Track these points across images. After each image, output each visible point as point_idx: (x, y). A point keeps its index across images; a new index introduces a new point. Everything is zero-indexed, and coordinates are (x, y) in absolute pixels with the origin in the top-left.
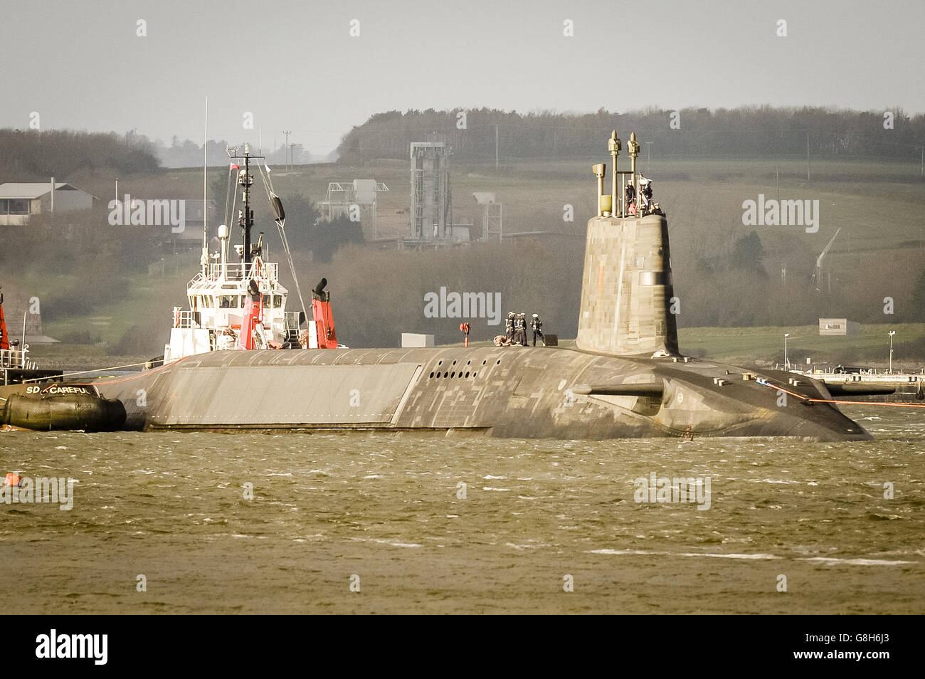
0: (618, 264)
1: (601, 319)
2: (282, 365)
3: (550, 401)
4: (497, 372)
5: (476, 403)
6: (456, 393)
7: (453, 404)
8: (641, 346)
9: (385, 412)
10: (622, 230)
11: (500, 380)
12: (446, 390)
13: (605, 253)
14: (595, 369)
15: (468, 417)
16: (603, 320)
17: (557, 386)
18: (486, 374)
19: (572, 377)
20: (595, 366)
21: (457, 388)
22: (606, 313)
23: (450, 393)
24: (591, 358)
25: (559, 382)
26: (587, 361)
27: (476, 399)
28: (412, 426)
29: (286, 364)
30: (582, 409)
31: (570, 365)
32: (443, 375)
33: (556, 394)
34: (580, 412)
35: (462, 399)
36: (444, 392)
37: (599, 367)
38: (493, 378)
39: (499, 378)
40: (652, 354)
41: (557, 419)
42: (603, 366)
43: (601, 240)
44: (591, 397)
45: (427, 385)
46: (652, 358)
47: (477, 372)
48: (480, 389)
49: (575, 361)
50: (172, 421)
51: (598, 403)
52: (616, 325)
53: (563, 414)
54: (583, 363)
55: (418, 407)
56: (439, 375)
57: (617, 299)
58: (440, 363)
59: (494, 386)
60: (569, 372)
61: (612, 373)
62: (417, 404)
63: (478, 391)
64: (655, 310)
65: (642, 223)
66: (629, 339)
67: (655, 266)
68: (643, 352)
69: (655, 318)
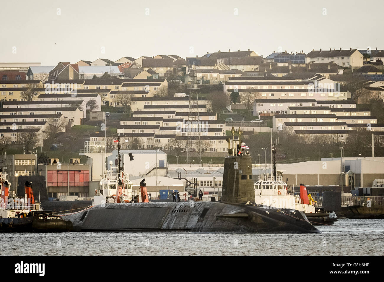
0: (234, 172)
4: (194, 210)
7: (179, 221)
8: (242, 200)
9: (157, 224)
13: (230, 169)
15: (184, 225)
16: (229, 192)
22: (230, 189)
27: (187, 219)
35: (182, 219)
40: (246, 203)
47: (187, 210)
52: (234, 193)
56: (175, 211)
57: (234, 184)
58: (176, 207)
63: (187, 217)
64: (248, 188)
65: (242, 158)
66: (238, 198)
67: (247, 173)
68: (243, 203)
69: (247, 191)
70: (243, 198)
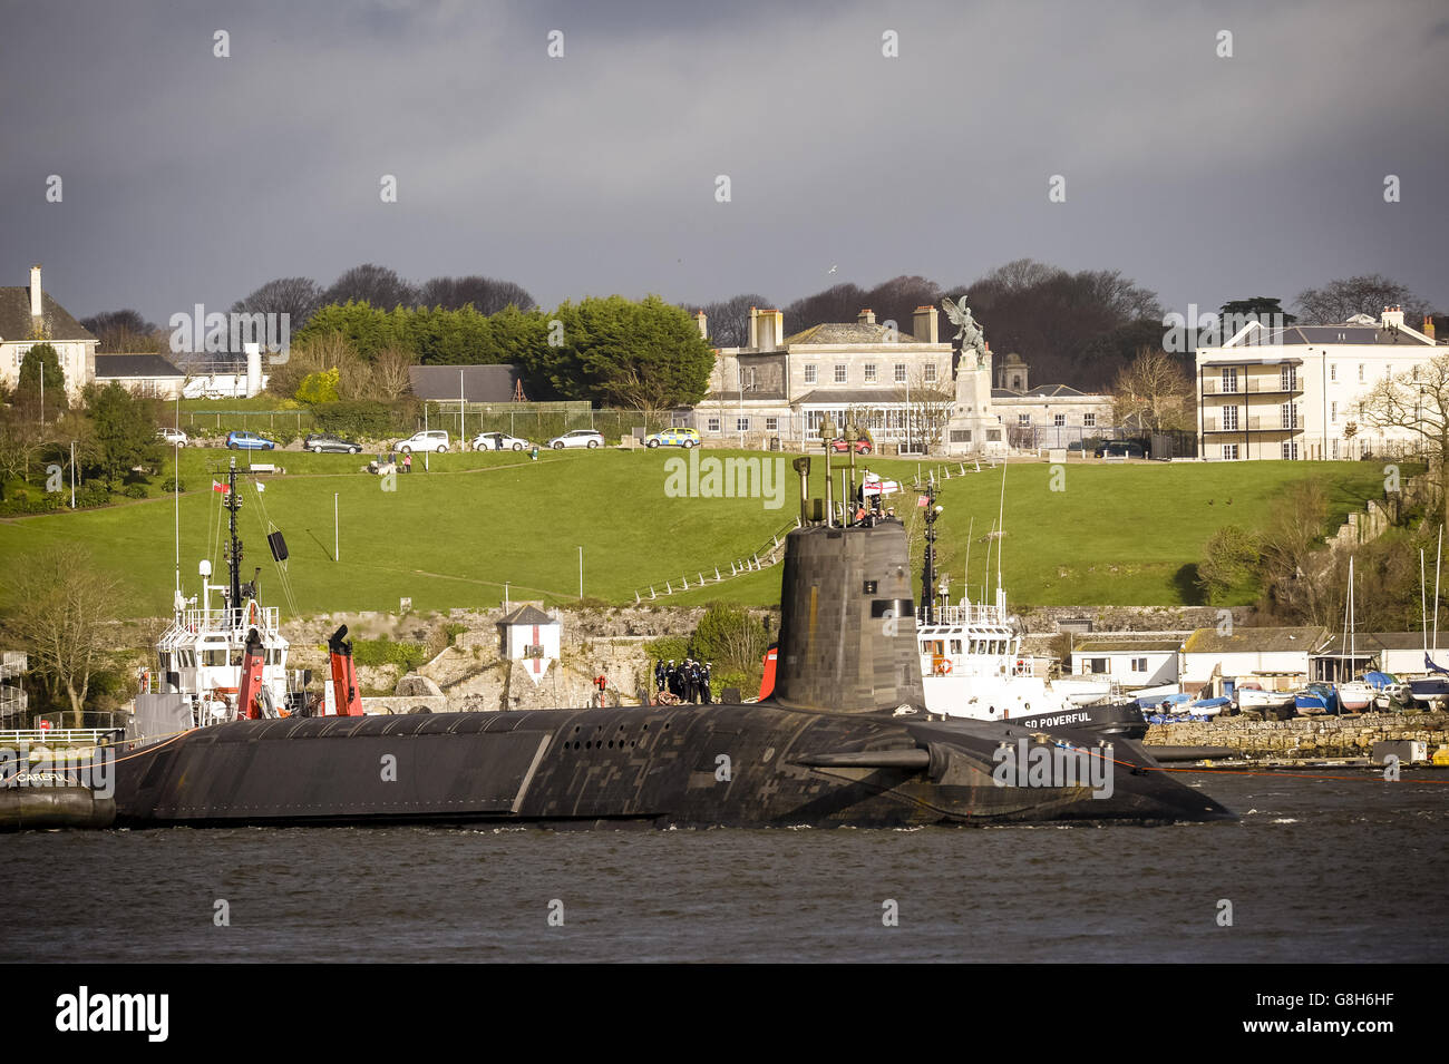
0: (838, 590)
1: (816, 665)
2: (337, 737)
3: (752, 776)
4: (666, 740)
5: (639, 782)
6: (608, 768)
7: (603, 784)
8: (876, 700)
9: (499, 797)
10: (845, 544)
11: (671, 751)
12: (591, 765)
13: (818, 577)
14: (815, 733)
15: (628, 801)
16: (819, 667)
17: (761, 756)
18: (649, 743)
19: (784, 744)
20: (815, 729)
21: (607, 763)
22: (823, 657)
23: (597, 770)
24: (807, 718)
25: (764, 751)
26: (802, 722)
27: (639, 775)
28: (544, 814)
29: (344, 736)
30: (803, 788)
31: (778, 728)
32: (583, 745)
33: (762, 768)
34: (801, 791)
35: (617, 777)
36: (587, 768)
37: (821, 729)
38: (660, 749)
39: (670, 747)
40: (893, 711)
41: (767, 802)
42: (828, 729)
43: (812, 558)
44: (816, 772)
45: (561, 759)
46: (894, 715)
47: (636, 741)
48: (642, 762)
49: (783, 722)
50: (184, 813)
51: (827, 778)
52: (839, 672)
53: (774, 794)
54: (795, 724)
55: (550, 790)
56: (577, 746)
57: (839, 637)
58: (578, 729)
59: (663, 759)
60: (777, 739)
61: (843, 737)
62: (547, 786)
63: (640, 767)
64: (897, 650)
65: (873, 534)
66: (860, 692)
67: (893, 592)
68: (881, 708)
69: (897, 662)
70: (881, 691)
